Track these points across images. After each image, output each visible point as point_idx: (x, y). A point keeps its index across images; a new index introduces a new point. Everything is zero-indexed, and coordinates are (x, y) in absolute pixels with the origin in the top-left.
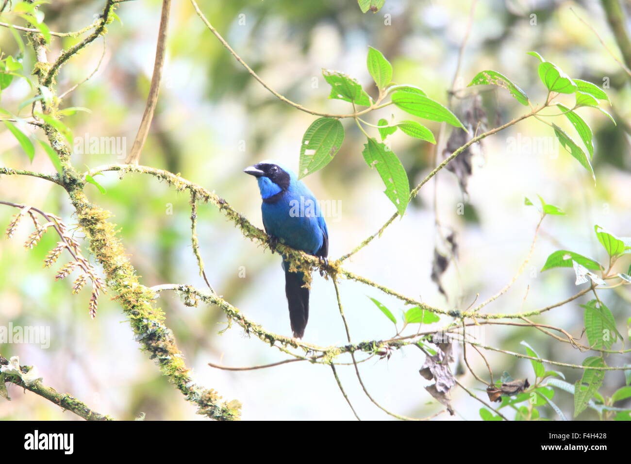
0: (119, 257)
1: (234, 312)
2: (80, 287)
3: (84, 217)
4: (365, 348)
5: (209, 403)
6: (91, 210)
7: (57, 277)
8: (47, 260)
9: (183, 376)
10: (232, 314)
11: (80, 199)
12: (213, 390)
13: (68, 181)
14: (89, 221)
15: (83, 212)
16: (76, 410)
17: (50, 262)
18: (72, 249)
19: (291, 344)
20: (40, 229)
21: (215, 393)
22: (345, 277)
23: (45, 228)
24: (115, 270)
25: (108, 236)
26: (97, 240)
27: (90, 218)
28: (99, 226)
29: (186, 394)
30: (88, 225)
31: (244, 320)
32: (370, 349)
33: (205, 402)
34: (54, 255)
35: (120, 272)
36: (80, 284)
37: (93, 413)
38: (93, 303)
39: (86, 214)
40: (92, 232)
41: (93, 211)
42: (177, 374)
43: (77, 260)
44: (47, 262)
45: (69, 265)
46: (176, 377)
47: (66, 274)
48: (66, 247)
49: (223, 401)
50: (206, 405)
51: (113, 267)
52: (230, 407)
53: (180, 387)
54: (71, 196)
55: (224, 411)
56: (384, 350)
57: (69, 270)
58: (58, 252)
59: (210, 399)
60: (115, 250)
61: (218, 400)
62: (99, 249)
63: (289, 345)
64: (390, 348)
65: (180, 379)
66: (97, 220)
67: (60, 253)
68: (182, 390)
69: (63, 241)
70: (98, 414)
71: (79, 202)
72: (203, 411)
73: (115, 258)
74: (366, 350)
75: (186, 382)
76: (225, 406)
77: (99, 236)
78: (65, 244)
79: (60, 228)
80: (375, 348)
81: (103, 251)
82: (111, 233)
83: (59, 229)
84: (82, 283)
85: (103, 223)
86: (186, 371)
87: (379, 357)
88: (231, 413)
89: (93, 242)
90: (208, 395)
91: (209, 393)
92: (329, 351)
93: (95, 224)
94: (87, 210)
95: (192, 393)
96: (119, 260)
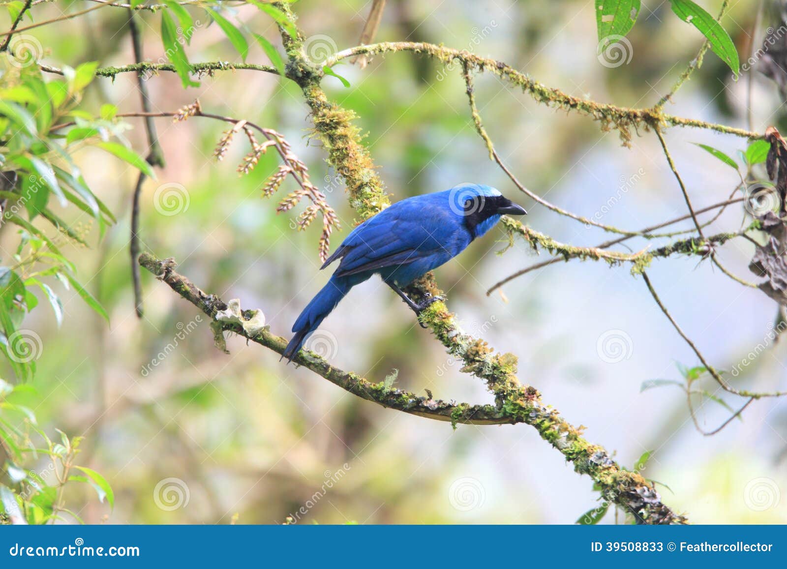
0: (366, 170)
1: (515, 226)
2: (308, 222)
3: (320, 120)
4: (682, 249)
5: (477, 358)
6: (330, 110)
7: (279, 210)
8: (267, 188)
9: (444, 323)
10: (514, 228)
11: (316, 97)
12: (481, 340)
13: (300, 75)
14: (327, 125)
15: (320, 114)
16: (312, 366)
17: (271, 191)
18: (298, 174)
19: (591, 256)
20: (257, 149)
21: (484, 345)
22: (670, 124)
23: (264, 148)
24: (361, 186)
25: (352, 143)
26: (338, 150)
27: (328, 121)
28: (340, 131)
29: (448, 346)
30: (327, 130)
31: (529, 235)
32: (688, 250)
33: (472, 357)
34: (275, 182)
35: (367, 190)
36: (307, 219)
37: (333, 370)
38: (323, 242)
39: (324, 115)
40: (332, 138)
41: (333, 112)
42: (436, 321)
43: (304, 188)
44: (266, 190)
45: (294, 195)
46: (435, 324)
47: (290, 206)
48: (291, 172)
49: (494, 354)
50: (473, 361)
51: (358, 183)
52: (503, 362)
53: (441, 337)
54: (305, 94)
55: (495, 368)
56: (706, 248)
57: (294, 200)
58: (280, 179)
59: (477, 352)
60: (360, 161)
61: (488, 353)
62: (341, 160)
63: (588, 257)
64: (712, 245)
65: (440, 327)
66: (338, 123)
67: (283, 180)
68: (444, 341)
69: (287, 164)
70: (339, 371)
71: (315, 100)
72: (469, 368)
73: (361, 173)
74: (684, 252)
75: (448, 331)
76: (495, 361)
77: (340, 144)
78: (288, 169)
79: (282, 148)
80: (694, 247)
81: (345, 163)
82: (356, 139)
83: (281, 150)
84: (311, 218)
85: (345, 127)
86: (447, 317)
87: (700, 257)
88: (503, 370)
89: (332, 151)
90: (474, 348)
91: (477, 345)
92: (638, 259)
93: (336, 128)
94: (325, 111)
95: (456, 345)
96: (365, 174)
